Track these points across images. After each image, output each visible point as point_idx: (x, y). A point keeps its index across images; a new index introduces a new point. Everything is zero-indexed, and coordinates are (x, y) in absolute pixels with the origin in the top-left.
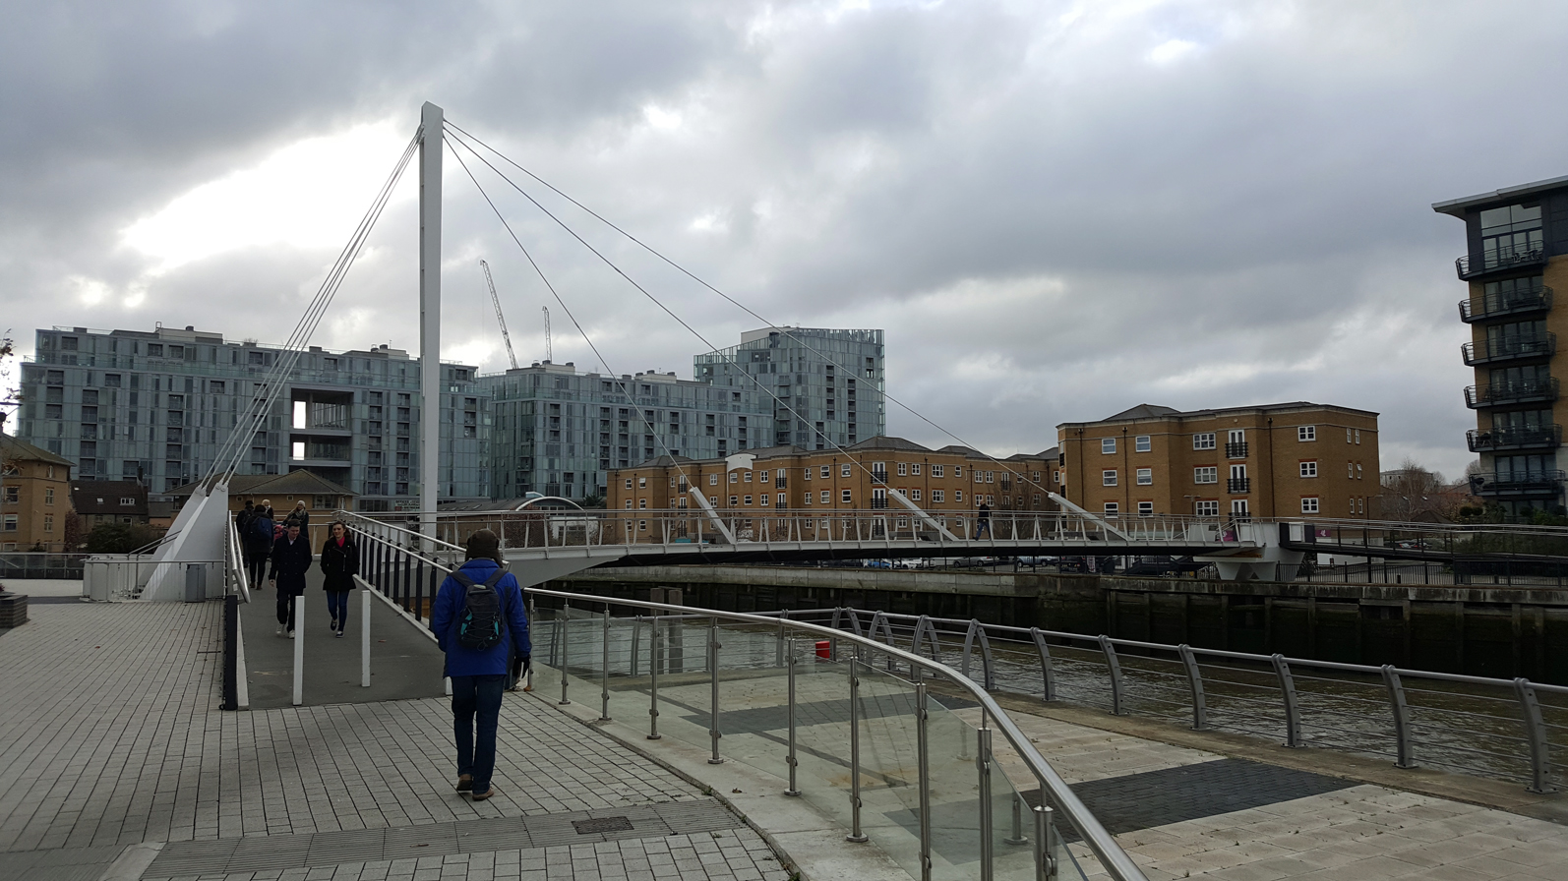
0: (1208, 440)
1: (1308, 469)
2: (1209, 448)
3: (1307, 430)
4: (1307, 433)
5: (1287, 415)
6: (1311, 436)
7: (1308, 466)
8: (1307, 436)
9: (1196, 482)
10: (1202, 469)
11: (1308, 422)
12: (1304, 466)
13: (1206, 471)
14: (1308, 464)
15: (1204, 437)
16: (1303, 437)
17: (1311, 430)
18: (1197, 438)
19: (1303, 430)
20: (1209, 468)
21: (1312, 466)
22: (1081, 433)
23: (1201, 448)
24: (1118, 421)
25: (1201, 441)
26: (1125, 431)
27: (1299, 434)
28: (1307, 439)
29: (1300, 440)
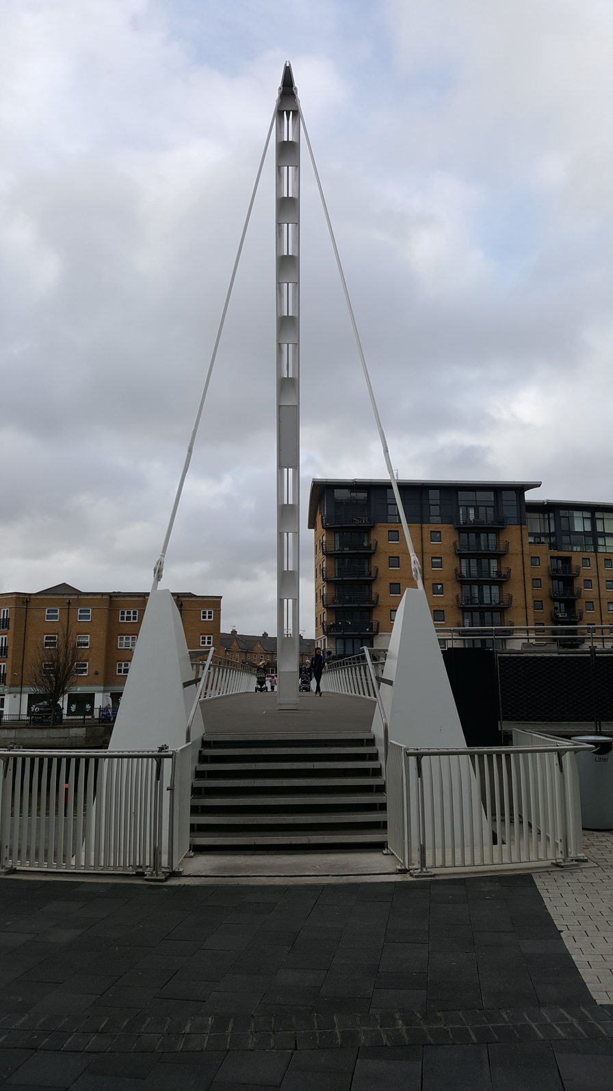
0: (132, 615)
1: (206, 640)
2: (132, 621)
3: (207, 613)
4: (207, 615)
5: (193, 601)
6: (210, 617)
7: (206, 638)
8: (207, 617)
9: (119, 647)
10: (125, 637)
11: (208, 607)
12: (204, 638)
13: (127, 639)
14: (207, 637)
15: (129, 613)
16: (204, 617)
17: (210, 613)
18: (123, 613)
19: (204, 613)
20: (131, 637)
21: (209, 638)
22: (27, 602)
23: (125, 621)
24: (46, 594)
25: (126, 615)
26: (69, 603)
27: (202, 615)
28: (207, 619)
29: (202, 619)
